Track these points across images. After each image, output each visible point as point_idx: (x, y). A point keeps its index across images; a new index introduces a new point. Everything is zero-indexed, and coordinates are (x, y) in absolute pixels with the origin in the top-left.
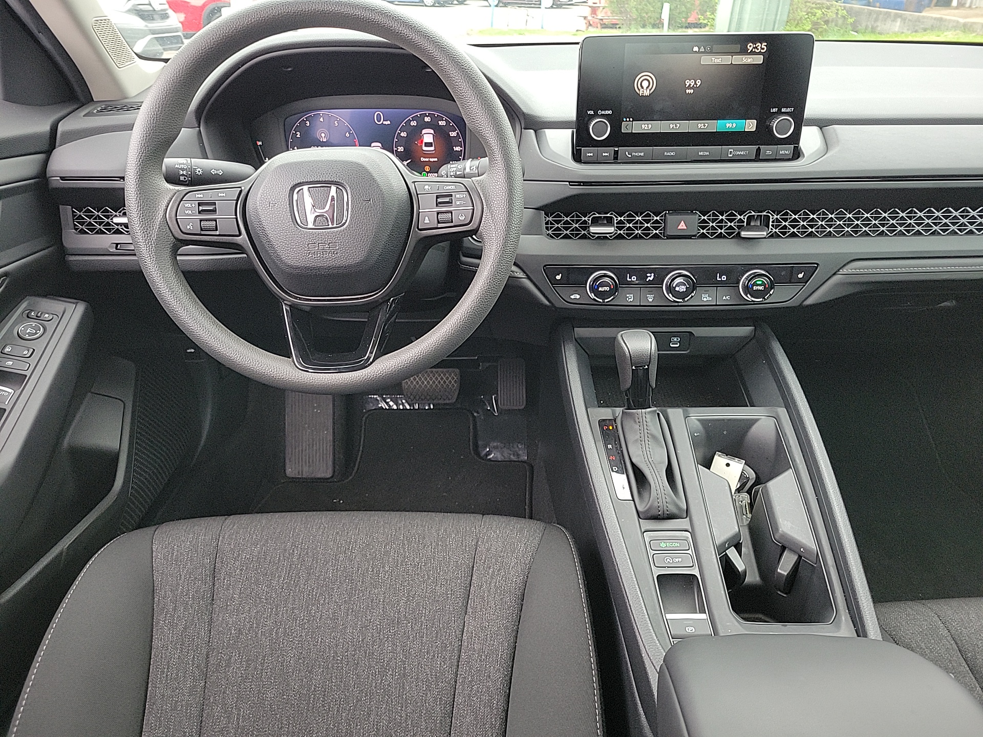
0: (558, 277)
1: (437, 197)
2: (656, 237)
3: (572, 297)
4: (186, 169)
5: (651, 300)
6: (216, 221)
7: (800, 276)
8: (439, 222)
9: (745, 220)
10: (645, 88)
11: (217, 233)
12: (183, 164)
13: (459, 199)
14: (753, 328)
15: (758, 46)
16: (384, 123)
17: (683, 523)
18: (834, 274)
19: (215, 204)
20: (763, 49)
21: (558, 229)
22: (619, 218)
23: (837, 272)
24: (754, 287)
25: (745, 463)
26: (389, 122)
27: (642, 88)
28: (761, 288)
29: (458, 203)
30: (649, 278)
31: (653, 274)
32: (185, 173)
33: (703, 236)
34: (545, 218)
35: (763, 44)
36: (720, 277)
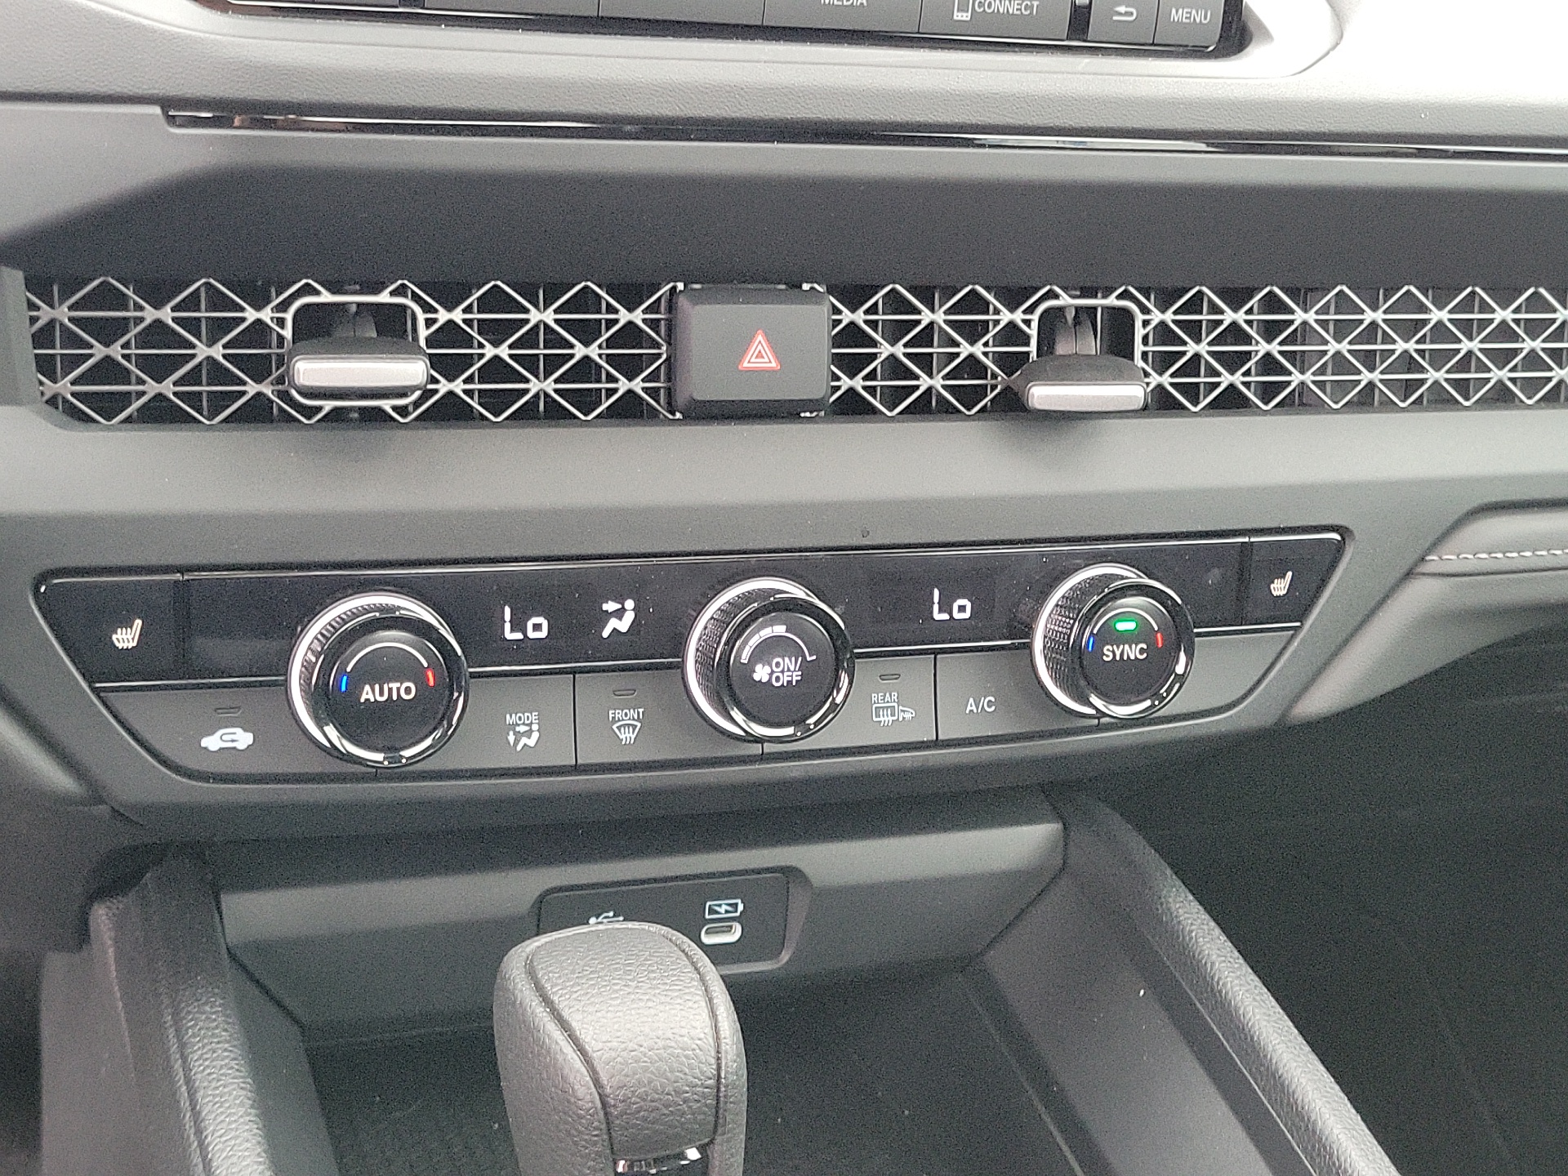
0: (126, 638)
2: (629, 410)
3: (212, 743)
5: (627, 736)
7: (1279, 587)
9: (1033, 332)
18: (1409, 574)
21: (108, 370)
22: (443, 316)
23: (1416, 565)
24: (1107, 649)
28: (1133, 652)
30: (613, 623)
31: (630, 604)
33: (851, 407)
34: (32, 306)
36: (945, 607)
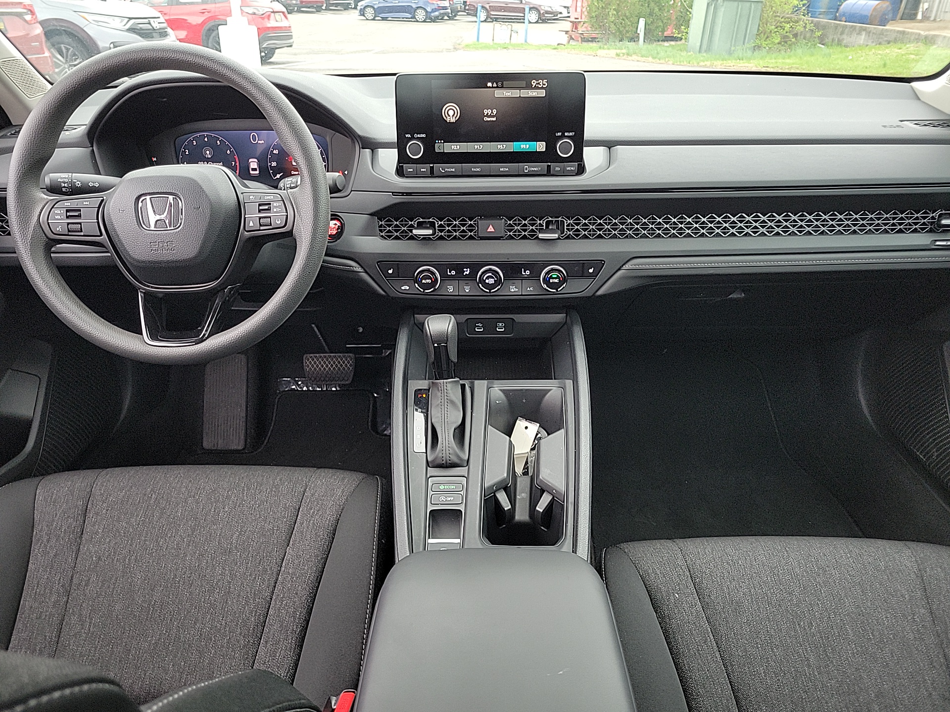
0: (390, 272)
1: (260, 205)
2: (471, 238)
3: (403, 288)
4: (67, 182)
5: (467, 291)
6: (81, 224)
7: (591, 271)
8: (261, 225)
9: (544, 224)
10: (451, 116)
11: (82, 234)
12: (65, 178)
13: (276, 207)
14: (565, 315)
15: (540, 82)
16: (259, 142)
17: (462, 471)
18: (619, 269)
19: (80, 210)
20: (545, 85)
21: (389, 231)
22: (440, 223)
23: (621, 267)
24: (551, 280)
25: (540, 426)
26: (263, 142)
27: (449, 116)
28: (556, 281)
29: (275, 210)
30: (466, 273)
31: (468, 269)
32: (66, 185)
33: (511, 238)
34: (378, 222)
35: (544, 81)
36: (525, 272)
